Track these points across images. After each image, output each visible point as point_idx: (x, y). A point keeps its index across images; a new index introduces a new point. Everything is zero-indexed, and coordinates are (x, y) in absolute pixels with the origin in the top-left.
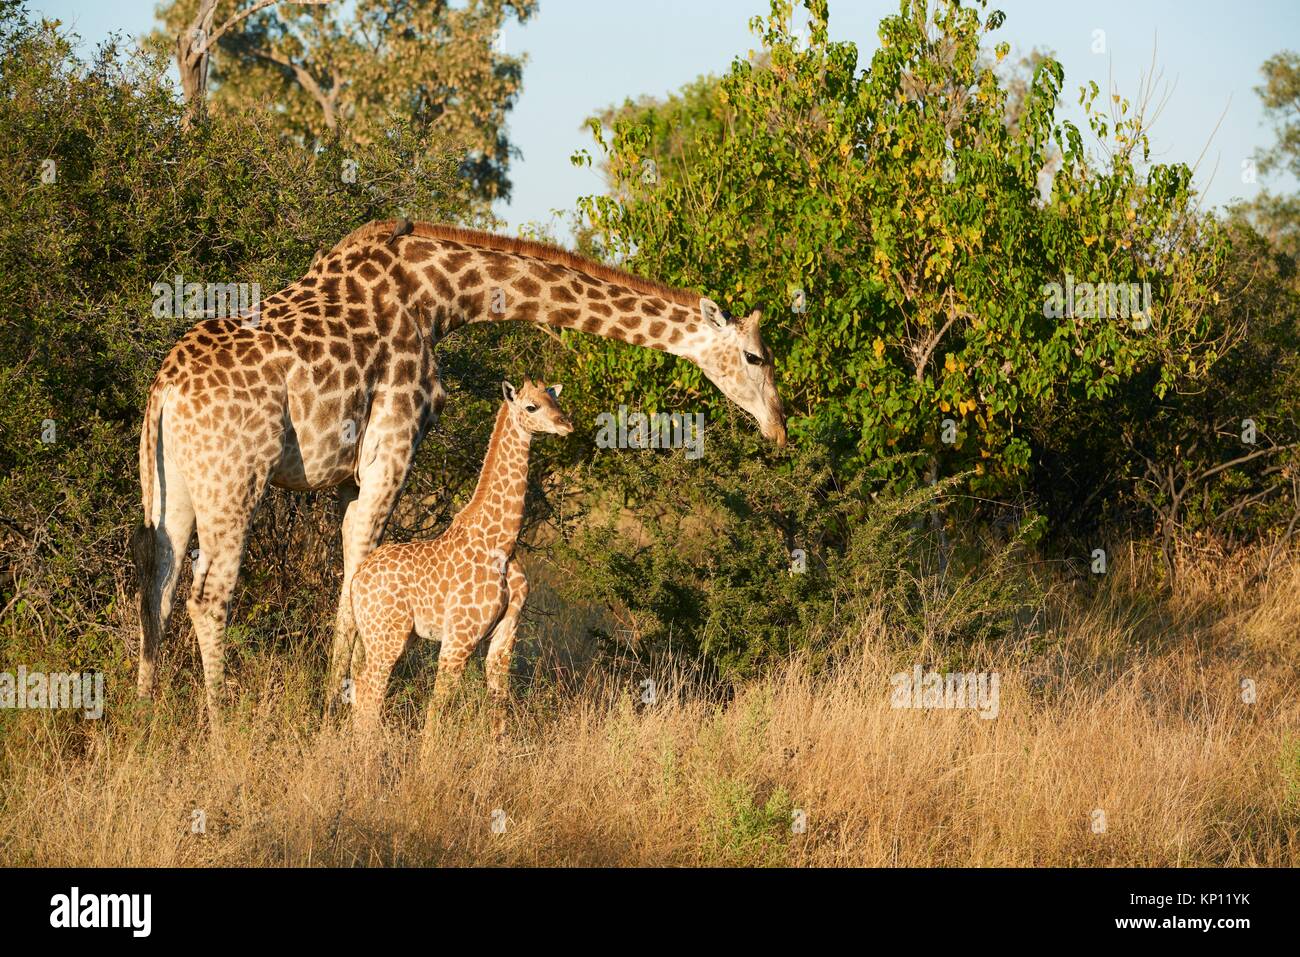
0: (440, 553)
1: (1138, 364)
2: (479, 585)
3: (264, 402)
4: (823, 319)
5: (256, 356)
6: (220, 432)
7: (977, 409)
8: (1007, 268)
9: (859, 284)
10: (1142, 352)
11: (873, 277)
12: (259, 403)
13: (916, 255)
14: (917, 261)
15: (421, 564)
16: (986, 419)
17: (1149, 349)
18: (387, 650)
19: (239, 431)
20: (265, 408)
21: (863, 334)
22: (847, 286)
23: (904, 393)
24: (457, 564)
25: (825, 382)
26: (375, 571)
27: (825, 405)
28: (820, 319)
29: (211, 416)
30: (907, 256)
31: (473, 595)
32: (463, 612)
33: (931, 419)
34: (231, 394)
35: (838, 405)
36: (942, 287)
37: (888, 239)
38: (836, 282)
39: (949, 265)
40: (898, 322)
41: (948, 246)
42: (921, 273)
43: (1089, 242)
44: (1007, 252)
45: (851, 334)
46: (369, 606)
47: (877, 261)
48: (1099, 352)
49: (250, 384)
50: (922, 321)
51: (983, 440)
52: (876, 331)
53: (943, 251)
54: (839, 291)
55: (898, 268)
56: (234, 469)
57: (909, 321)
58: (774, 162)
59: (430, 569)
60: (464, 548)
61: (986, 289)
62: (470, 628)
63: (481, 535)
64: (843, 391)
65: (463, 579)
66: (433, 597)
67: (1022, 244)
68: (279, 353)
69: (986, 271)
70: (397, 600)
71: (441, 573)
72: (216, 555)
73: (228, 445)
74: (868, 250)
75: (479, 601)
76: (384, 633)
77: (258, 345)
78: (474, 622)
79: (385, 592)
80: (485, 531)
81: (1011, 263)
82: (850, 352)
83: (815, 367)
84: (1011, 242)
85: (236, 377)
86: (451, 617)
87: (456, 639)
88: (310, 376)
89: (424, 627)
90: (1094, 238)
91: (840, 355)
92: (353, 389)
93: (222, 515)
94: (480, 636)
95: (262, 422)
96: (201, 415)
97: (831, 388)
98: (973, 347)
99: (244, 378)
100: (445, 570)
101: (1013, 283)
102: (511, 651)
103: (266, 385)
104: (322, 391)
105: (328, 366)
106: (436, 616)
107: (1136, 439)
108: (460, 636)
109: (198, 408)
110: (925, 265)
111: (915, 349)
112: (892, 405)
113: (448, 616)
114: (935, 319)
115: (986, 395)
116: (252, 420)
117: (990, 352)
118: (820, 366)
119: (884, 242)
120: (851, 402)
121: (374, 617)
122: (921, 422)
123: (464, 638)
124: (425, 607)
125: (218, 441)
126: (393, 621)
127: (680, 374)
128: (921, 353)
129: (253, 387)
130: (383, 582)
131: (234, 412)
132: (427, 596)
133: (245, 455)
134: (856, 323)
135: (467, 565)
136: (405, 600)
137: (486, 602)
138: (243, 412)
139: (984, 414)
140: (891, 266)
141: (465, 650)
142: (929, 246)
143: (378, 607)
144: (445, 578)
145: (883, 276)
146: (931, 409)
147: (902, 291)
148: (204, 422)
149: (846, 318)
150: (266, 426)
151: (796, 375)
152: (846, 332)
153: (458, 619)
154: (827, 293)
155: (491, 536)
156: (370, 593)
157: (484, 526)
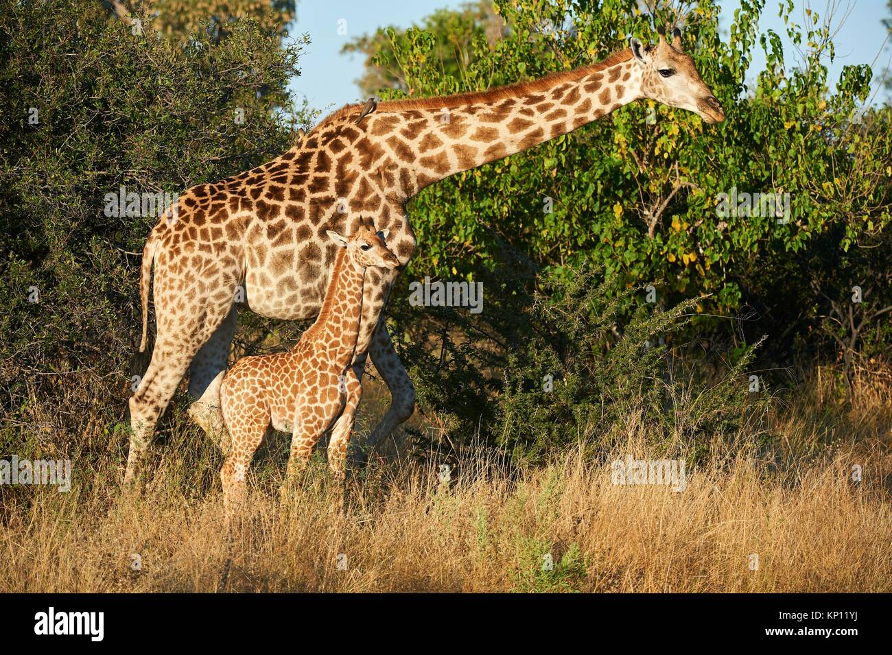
0: (291, 363)
1: (826, 224)
2: (323, 388)
3: (223, 255)
4: (574, 188)
5: (224, 215)
6: (182, 276)
7: (697, 260)
8: (722, 148)
9: (601, 159)
10: (830, 214)
11: (613, 155)
12: (218, 255)
13: (648, 137)
14: (648, 142)
15: (276, 372)
16: (704, 267)
17: (836, 211)
18: (250, 440)
19: (197, 277)
20: (222, 260)
21: (605, 200)
22: (594, 162)
23: (639, 246)
24: (305, 372)
25: (575, 238)
26: (239, 377)
27: (574, 256)
28: (571, 188)
29: (179, 264)
30: (641, 138)
31: (318, 396)
32: (310, 410)
33: (660, 267)
34: (197, 247)
35: (586, 257)
36: (669, 162)
37: (625, 124)
38: (583, 158)
39: (674, 145)
40: (633, 190)
41: (674, 130)
42: (653, 152)
43: (788, 126)
44: (722, 133)
45: (596, 200)
46: (235, 405)
47: (617, 142)
48: (796, 215)
49: (214, 239)
50: (652, 189)
51: (701, 285)
52: (616, 198)
53: (670, 134)
54: (585, 166)
55: (633, 147)
56: (188, 306)
57: (642, 189)
58: (534, 62)
59: (283, 376)
60: (310, 359)
61: (705, 164)
62: (316, 423)
63: (324, 348)
64: (589, 246)
65: (310, 383)
66: (286, 398)
67: (734, 127)
68: (243, 213)
69: (706, 150)
70: (257, 400)
71: (293, 379)
72: (162, 369)
73: (187, 286)
74: (609, 133)
75: (323, 401)
76: (247, 427)
77: (228, 207)
78: (319, 418)
79: (247, 394)
80: (327, 345)
81: (725, 143)
82: (595, 214)
83: (567, 226)
84: (725, 125)
85: (204, 234)
86: (300, 414)
87: (304, 431)
88: (265, 232)
89: (280, 421)
90: (792, 124)
91: (587, 217)
92: (306, 243)
93: (171, 340)
94: (323, 429)
95: (217, 271)
96: (172, 263)
97: (580, 243)
98: (694, 210)
99: (210, 233)
100: (295, 377)
101: (726, 159)
102: (348, 441)
103: (227, 241)
104: (275, 245)
105: (282, 225)
106: (288, 413)
107: (823, 285)
108: (308, 429)
109: (172, 257)
110: (654, 145)
111: (646, 212)
112: (630, 256)
113: (298, 413)
114: (664, 188)
115: (704, 249)
116: (209, 269)
117: (708, 214)
118: (571, 225)
119: (622, 127)
120: (596, 254)
121: (238, 414)
122: (653, 270)
123: (311, 430)
124: (279, 405)
125: (179, 283)
126: (254, 417)
127: (458, 231)
128: (652, 217)
129: (216, 241)
130: (246, 386)
131: (197, 261)
132: (281, 397)
133: (198, 296)
134: (599, 191)
135: (314, 372)
136: (263, 400)
137: (328, 402)
138: (203, 262)
139: (703, 263)
140: (628, 145)
141: (311, 440)
142: (658, 130)
143: (242, 406)
144: (295, 383)
145: (622, 154)
146: (661, 259)
147: (637, 166)
148: (172, 268)
149: (592, 186)
150: (219, 275)
151: (552, 233)
152: (591, 199)
153: (306, 415)
154: (576, 167)
155: (332, 350)
156: (236, 395)
157: (327, 341)
